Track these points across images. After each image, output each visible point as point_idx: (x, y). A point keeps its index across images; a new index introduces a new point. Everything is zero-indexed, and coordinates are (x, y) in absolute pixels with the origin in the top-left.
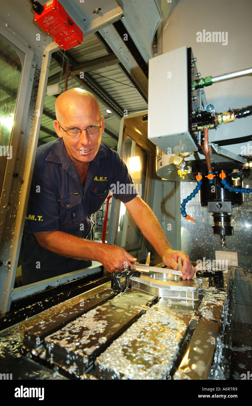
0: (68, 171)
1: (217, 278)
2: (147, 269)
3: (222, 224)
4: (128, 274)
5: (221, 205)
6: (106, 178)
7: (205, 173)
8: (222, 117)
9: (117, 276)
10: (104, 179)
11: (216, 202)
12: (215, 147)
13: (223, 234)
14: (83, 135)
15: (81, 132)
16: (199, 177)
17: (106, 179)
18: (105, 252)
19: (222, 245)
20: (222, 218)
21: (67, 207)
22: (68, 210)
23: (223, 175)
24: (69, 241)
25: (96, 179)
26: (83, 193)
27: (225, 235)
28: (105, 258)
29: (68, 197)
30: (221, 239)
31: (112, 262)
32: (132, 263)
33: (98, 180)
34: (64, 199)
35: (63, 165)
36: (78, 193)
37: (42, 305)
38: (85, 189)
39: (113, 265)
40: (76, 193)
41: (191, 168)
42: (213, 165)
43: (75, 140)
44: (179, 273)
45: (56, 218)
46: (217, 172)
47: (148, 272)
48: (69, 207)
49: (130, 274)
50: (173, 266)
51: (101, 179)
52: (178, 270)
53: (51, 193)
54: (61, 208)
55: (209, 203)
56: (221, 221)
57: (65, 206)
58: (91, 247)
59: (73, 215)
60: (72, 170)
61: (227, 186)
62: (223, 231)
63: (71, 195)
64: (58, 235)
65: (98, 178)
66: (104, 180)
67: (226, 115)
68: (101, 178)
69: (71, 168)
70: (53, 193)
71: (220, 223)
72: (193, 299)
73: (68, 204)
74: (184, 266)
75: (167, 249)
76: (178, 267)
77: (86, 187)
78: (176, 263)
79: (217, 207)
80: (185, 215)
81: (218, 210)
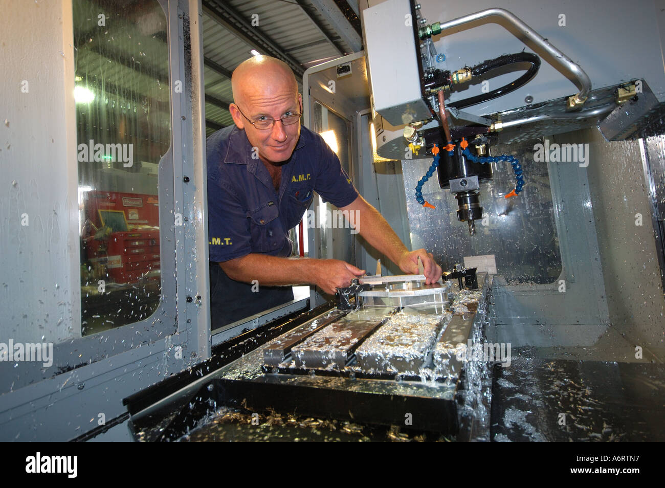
0: (256, 174)
1: (469, 277)
2: (379, 280)
3: (469, 206)
4: (357, 289)
5: (465, 182)
6: (309, 175)
7: (443, 144)
8: (457, 75)
9: (343, 293)
10: (305, 177)
11: (458, 179)
12: (452, 111)
13: (471, 219)
14: (277, 127)
15: (274, 123)
16: (435, 150)
17: (309, 177)
18: (321, 269)
19: (471, 232)
20: (468, 199)
21: (260, 223)
22: (262, 227)
23: (464, 144)
24: (269, 264)
25: (294, 179)
26: (278, 203)
27: (473, 220)
28: (322, 278)
29: (260, 209)
30: (470, 226)
31: (333, 280)
32: (359, 276)
33: (297, 181)
34: (256, 212)
35: (248, 167)
36: (272, 203)
37: (255, 341)
38: (279, 197)
39: (335, 284)
40: (270, 204)
41: (424, 139)
42: (452, 131)
43: (264, 134)
44: (421, 277)
45: (248, 238)
46: (457, 141)
47: (382, 283)
48: (263, 223)
49: (360, 289)
50: (412, 270)
51: (301, 178)
52: (419, 274)
53: (235, 204)
54: (252, 225)
55: (451, 182)
56: (467, 203)
57: (256, 221)
58: (300, 266)
59: (269, 233)
60: (261, 171)
61: (470, 157)
62: (471, 215)
63: (264, 207)
64: (252, 259)
65: (297, 178)
66: (305, 179)
67: (462, 73)
68: (300, 176)
69: (259, 170)
70: (239, 205)
71: (466, 205)
72: (442, 302)
73: (262, 219)
74: (425, 267)
75: (402, 252)
76: (418, 270)
77: (281, 194)
78: (416, 266)
79: (461, 186)
80: (422, 202)
81: (462, 188)
